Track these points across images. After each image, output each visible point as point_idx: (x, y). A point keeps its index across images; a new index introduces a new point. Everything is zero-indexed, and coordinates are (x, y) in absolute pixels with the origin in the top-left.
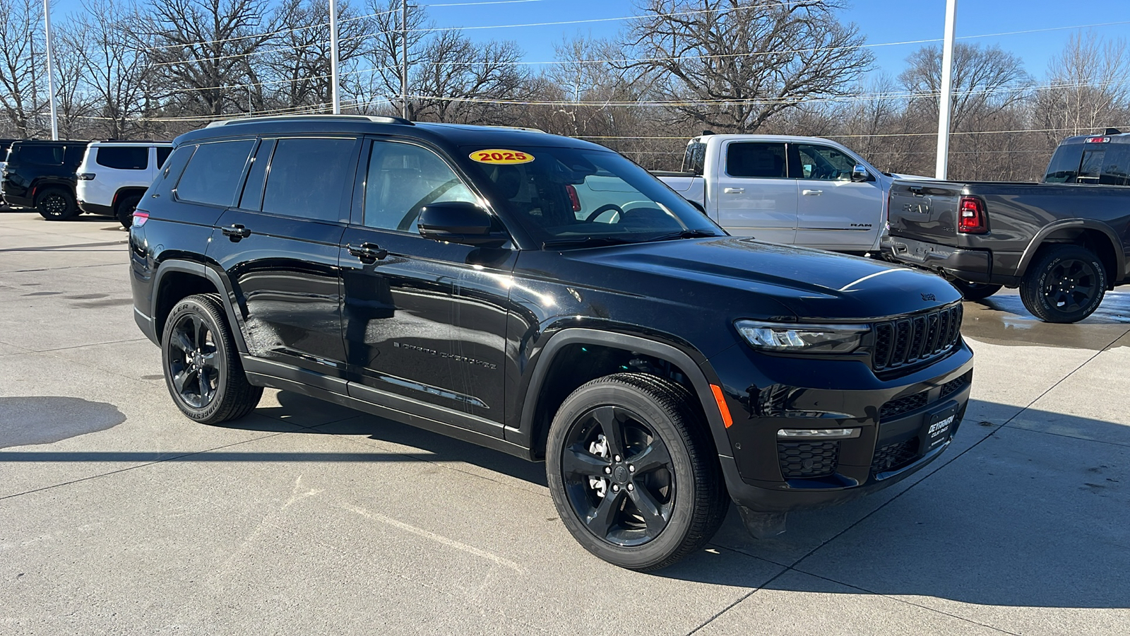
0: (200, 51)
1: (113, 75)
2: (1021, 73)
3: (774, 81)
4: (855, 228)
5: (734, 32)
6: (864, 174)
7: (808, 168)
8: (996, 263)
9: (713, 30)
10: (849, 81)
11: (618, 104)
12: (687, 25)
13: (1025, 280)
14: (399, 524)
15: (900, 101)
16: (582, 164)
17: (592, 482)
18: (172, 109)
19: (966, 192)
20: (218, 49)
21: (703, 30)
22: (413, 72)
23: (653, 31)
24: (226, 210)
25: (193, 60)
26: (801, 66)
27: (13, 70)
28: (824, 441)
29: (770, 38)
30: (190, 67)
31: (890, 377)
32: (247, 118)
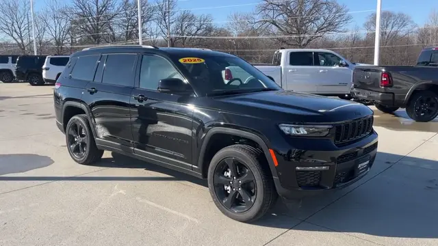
0: (91, 20)
1: (58, 30)
2: (412, 22)
3: (313, 27)
4: (341, 84)
5: (297, 8)
6: (344, 63)
7: (323, 61)
8: (396, 98)
9: (289, 8)
10: (343, 27)
11: (252, 37)
12: (278, 6)
13: (408, 105)
14: (151, 203)
15: (363, 34)
17: (225, 187)
18: (81, 43)
19: (384, 70)
20: (98, 19)
21: (285, 8)
22: (172, 27)
23: (265, 9)
24: (89, 82)
25: (89, 24)
26: (323, 21)
27: (20, 29)
28: (315, 171)
29: (311, 10)
30: (87, 26)
31: (341, 146)
32: (109, 45)
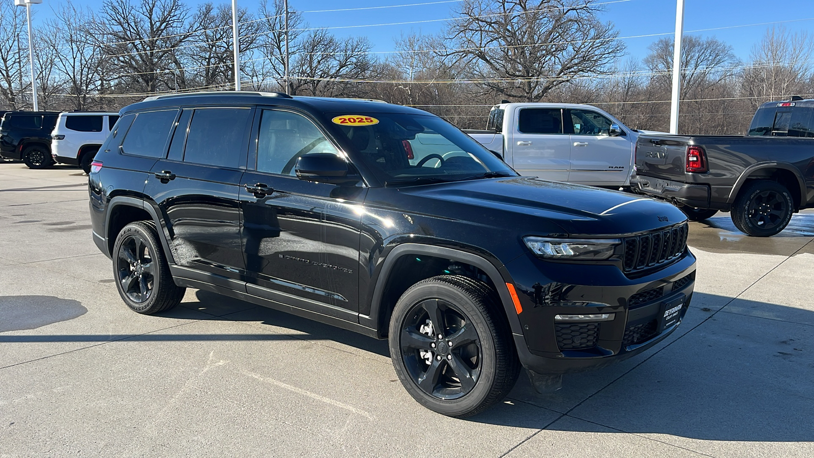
0: (140, 46)
1: (77, 64)
2: (732, 57)
3: (553, 64)
4: (612, 169)
5: (524, 29)
6: (618, 130)
7: (578, 126)
8: (714, 194)
9: (509, 27)
10: (607, 64)
11: (441, 82)
12: (490, 24)
13: (735, 206)
14: (283, 385)
15: (644, 77)
16: (414, 125)
17: (422, 354)
18: (120, 89)
19: (692, 143)
20: (153, 44)
21: (502, 28)
22: (293, 60)
23: (465, 29)
24: (158, 160)
25: (134, 53)
26: (574, 53)
27: (5, 61)
28: (588, 323)
29: (550, 33)
30: (133, 58)
31: (636, 277)
32: (174, 94)
